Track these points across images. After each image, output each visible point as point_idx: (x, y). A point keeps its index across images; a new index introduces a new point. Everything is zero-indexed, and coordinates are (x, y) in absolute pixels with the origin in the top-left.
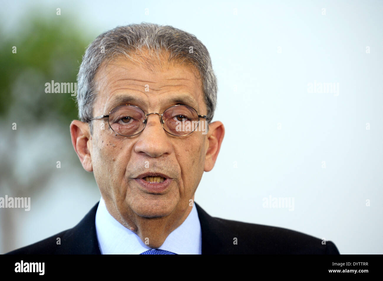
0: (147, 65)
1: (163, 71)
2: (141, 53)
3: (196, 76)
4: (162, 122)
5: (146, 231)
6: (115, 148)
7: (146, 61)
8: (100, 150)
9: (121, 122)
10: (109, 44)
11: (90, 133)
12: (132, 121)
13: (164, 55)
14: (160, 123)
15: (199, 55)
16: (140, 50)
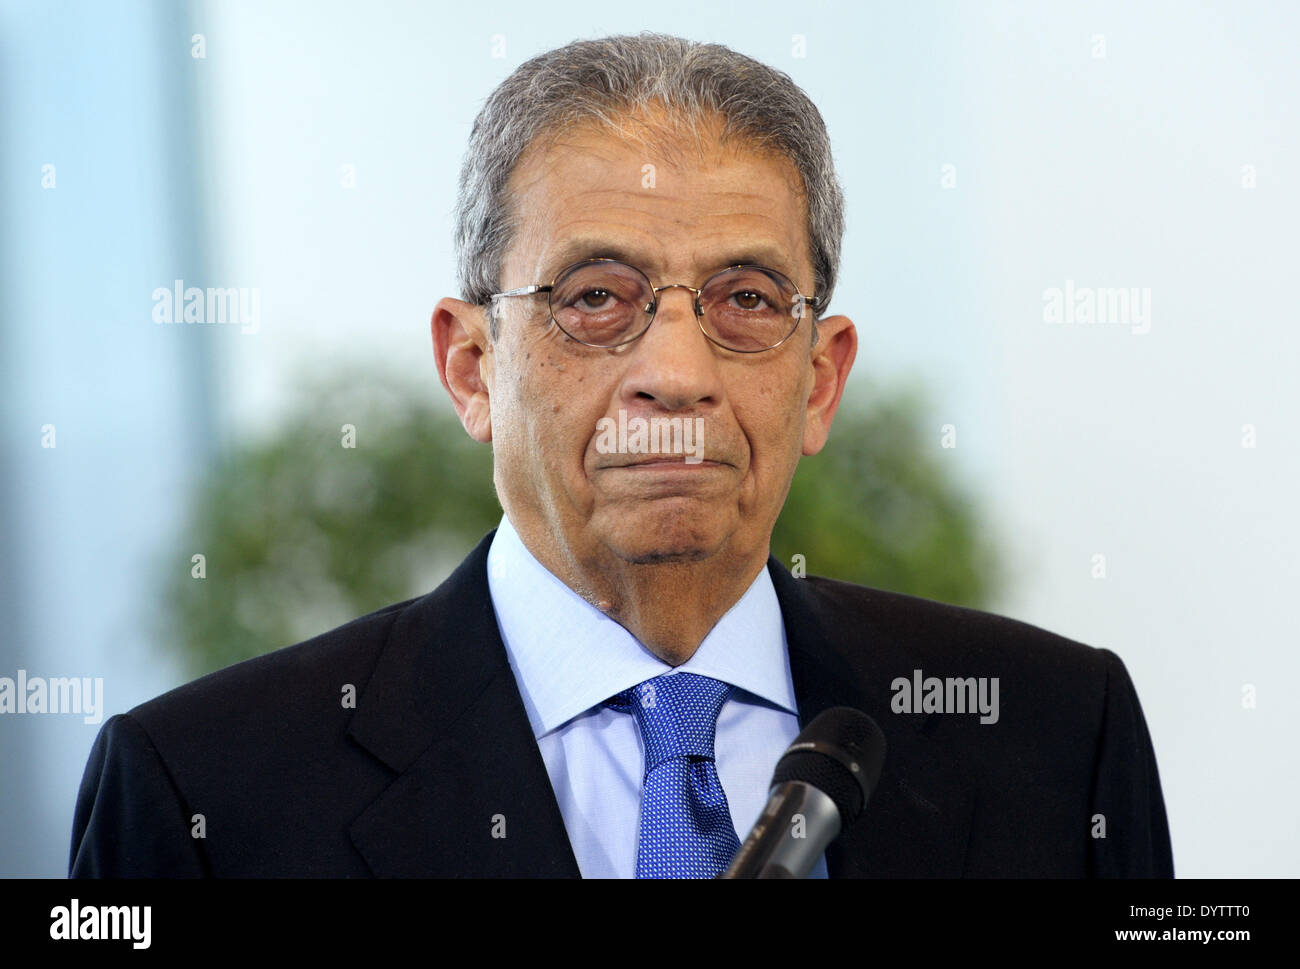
0: (662, 148)
1: (706, 169)
2: (647, 115)
3: (793, 186)
4: (700, 310)
5: (650, 604)
6: (563, 377)
7: (661, 140)
8: (521, 379)
9: (580, 304)
10: (556, 89)
11: (488, 333)
12: (611, 303)
13: (710, 123)
14: (693, 313)
15: (803, 128)
16: (644, 107)
